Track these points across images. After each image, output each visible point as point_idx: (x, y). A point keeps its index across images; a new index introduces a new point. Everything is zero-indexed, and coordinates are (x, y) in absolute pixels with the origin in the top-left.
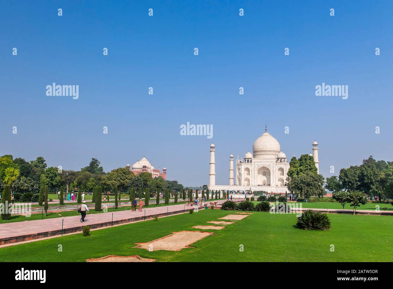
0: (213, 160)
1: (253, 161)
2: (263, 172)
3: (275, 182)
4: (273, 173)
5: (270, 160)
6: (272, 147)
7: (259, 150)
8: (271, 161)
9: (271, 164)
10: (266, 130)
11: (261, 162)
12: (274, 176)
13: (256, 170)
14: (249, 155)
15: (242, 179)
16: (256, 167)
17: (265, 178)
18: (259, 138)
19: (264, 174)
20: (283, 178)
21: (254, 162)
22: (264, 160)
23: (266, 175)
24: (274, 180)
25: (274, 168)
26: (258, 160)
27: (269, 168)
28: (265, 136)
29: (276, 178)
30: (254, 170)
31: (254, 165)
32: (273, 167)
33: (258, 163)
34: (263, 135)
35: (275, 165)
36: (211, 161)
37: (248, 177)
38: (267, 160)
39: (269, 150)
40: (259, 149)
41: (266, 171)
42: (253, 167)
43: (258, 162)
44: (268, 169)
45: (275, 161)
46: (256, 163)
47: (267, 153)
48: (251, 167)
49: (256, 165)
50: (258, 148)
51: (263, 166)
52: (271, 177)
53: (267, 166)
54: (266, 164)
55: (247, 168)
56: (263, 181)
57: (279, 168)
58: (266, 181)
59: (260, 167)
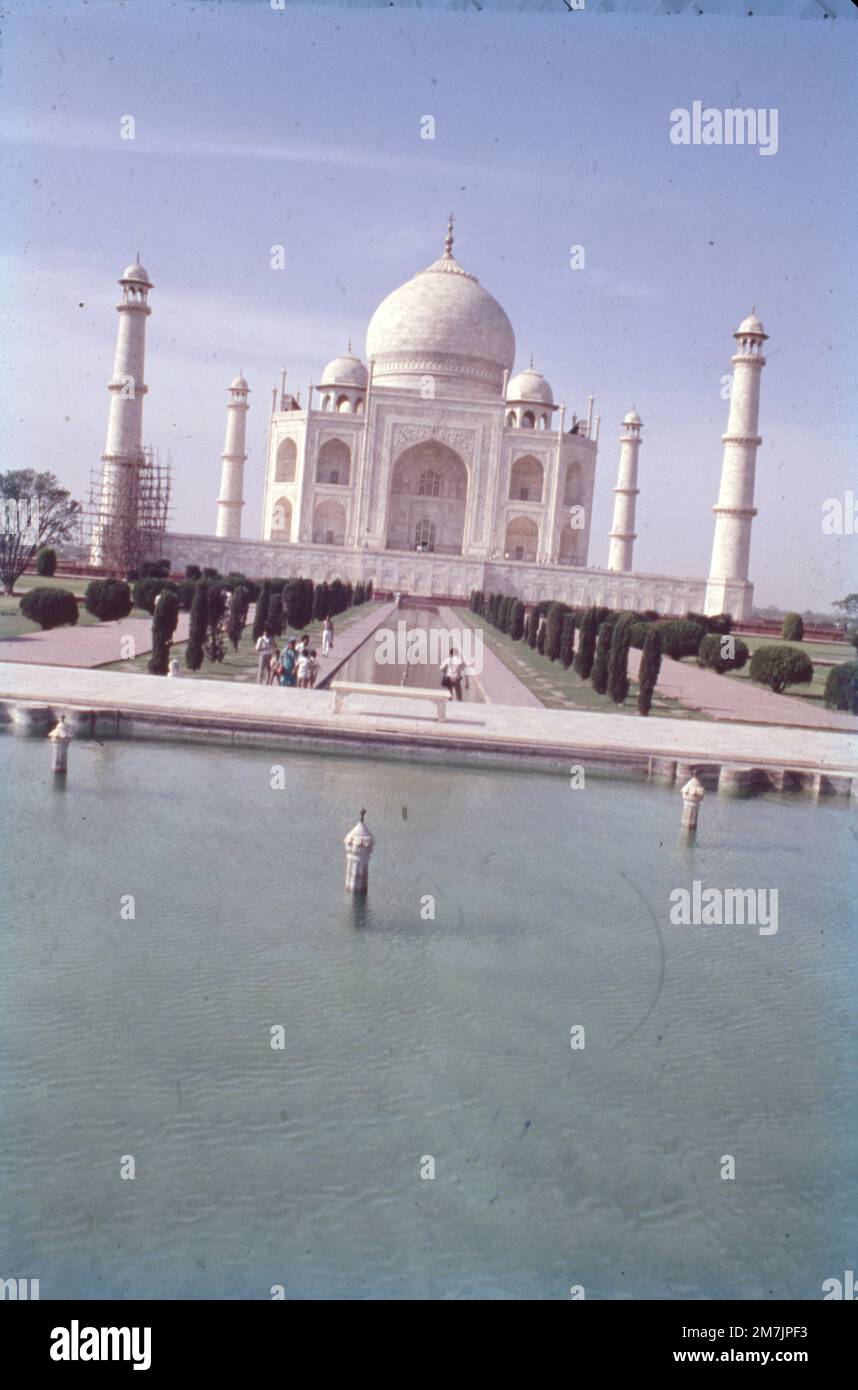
1: (373, 402)
2: (423, 476)
4: (485, 481)
5: (476, 408)
6: (484, 338)
8: (478, 414)
9: (478, 426)
11: (417, 413)
13: (385, 453)
15: (304, 503)
16: (390, 438)
17: (430, 510)
19: (429, 485)
20: (533, 517)
21: (381, 410)
22: (440, 405)
23: (436, 493)
25: (493, 456)
27: (463, 453)
29: (497, 510)
30: (376, 457)
31: (378, 429)
32: (485, 452)
33: (400, 419)
37: (337, 492)
38: (456, 407)
39: (465, 352)
41: (440, 466)
42: (372, 440)
43: (400, 412)
44: (455, 459)
46: (390, 419)
48: (358, 435)
49: (389, 427)
51: (428, 436)
53: (452, 441)
54: (450, 426)
55: (336, 440)
56: (418, 527)
57: (519, 455)
58: (433, 528)
59: (410, 444)
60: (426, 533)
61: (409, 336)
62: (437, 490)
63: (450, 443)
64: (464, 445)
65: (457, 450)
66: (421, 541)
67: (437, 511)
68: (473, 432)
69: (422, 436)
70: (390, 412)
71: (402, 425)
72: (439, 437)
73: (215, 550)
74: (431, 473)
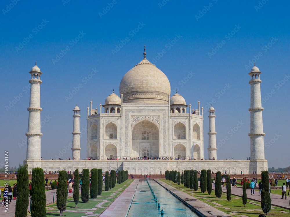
0: (36, 102)
1: (123, 109)
2: (143, 133)
3: (167, 153)
4: (165, 133)
5: (160, 108)
6: (159, 85)
7: (133, 90)
8: (160, 110)
9: (161, 115)
10: (144, 54)
11: (139, 111)
12: (167, 140)
13: (129, 126)
14: (115, 99)
15: (101, 146)
16: (131, 121)
17: (146, 145)
18: (133, 69)
19: (145, 136)
20: (183, 144)
21: (127, 111)
22: (147, 108)
23: (148, 139)
24: (167, 146)
25: (167, 124)
26: (133, 108)
27: (157, 124)
28: (144, 65)
29: (170, 143)
30: (127, 128)
31: (126, 118)
32: (165, 122)
33: (133, 114)
34: (140, 63)
35: (167, 118)
36: (31, 105)
37: (113, 141)
38: (152, 108)
40: (133, 88)
41: (148, 130)
42: (124, 122)
43: (133, 112)
44: (153, 127)
45: (167, 109)
46: (130, 114)
47: (149, 96)
48: (119, 121)
49: (130, 117)
50: (132, 86)
51: (144, 119)
52: (161, 141)
53: (152, 120)
54: (151, 115)
55: (112, 123)
56: (143, 151)
57: (176, 123)
58: (148, 151)
59: (138, 122)
60: (145, 153)
61: (134, 86)
62: (148, 138)
63: (151, 120)
64: (157, 121)
65: (154, 122)
66: (144, 156)
67: (149, 145)
68: (159, 116)
69: (142, 119)
70: (129, 112)
71: (134, 116)
72: (147, 119)
73: (70, 165)
74: (145, 132)
